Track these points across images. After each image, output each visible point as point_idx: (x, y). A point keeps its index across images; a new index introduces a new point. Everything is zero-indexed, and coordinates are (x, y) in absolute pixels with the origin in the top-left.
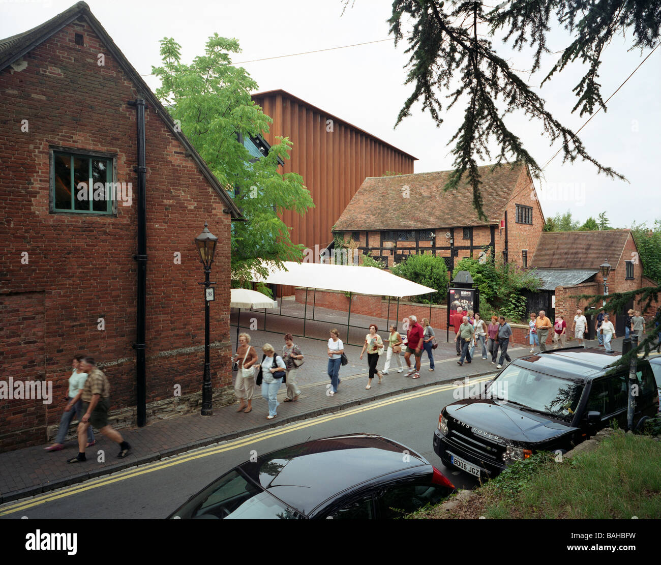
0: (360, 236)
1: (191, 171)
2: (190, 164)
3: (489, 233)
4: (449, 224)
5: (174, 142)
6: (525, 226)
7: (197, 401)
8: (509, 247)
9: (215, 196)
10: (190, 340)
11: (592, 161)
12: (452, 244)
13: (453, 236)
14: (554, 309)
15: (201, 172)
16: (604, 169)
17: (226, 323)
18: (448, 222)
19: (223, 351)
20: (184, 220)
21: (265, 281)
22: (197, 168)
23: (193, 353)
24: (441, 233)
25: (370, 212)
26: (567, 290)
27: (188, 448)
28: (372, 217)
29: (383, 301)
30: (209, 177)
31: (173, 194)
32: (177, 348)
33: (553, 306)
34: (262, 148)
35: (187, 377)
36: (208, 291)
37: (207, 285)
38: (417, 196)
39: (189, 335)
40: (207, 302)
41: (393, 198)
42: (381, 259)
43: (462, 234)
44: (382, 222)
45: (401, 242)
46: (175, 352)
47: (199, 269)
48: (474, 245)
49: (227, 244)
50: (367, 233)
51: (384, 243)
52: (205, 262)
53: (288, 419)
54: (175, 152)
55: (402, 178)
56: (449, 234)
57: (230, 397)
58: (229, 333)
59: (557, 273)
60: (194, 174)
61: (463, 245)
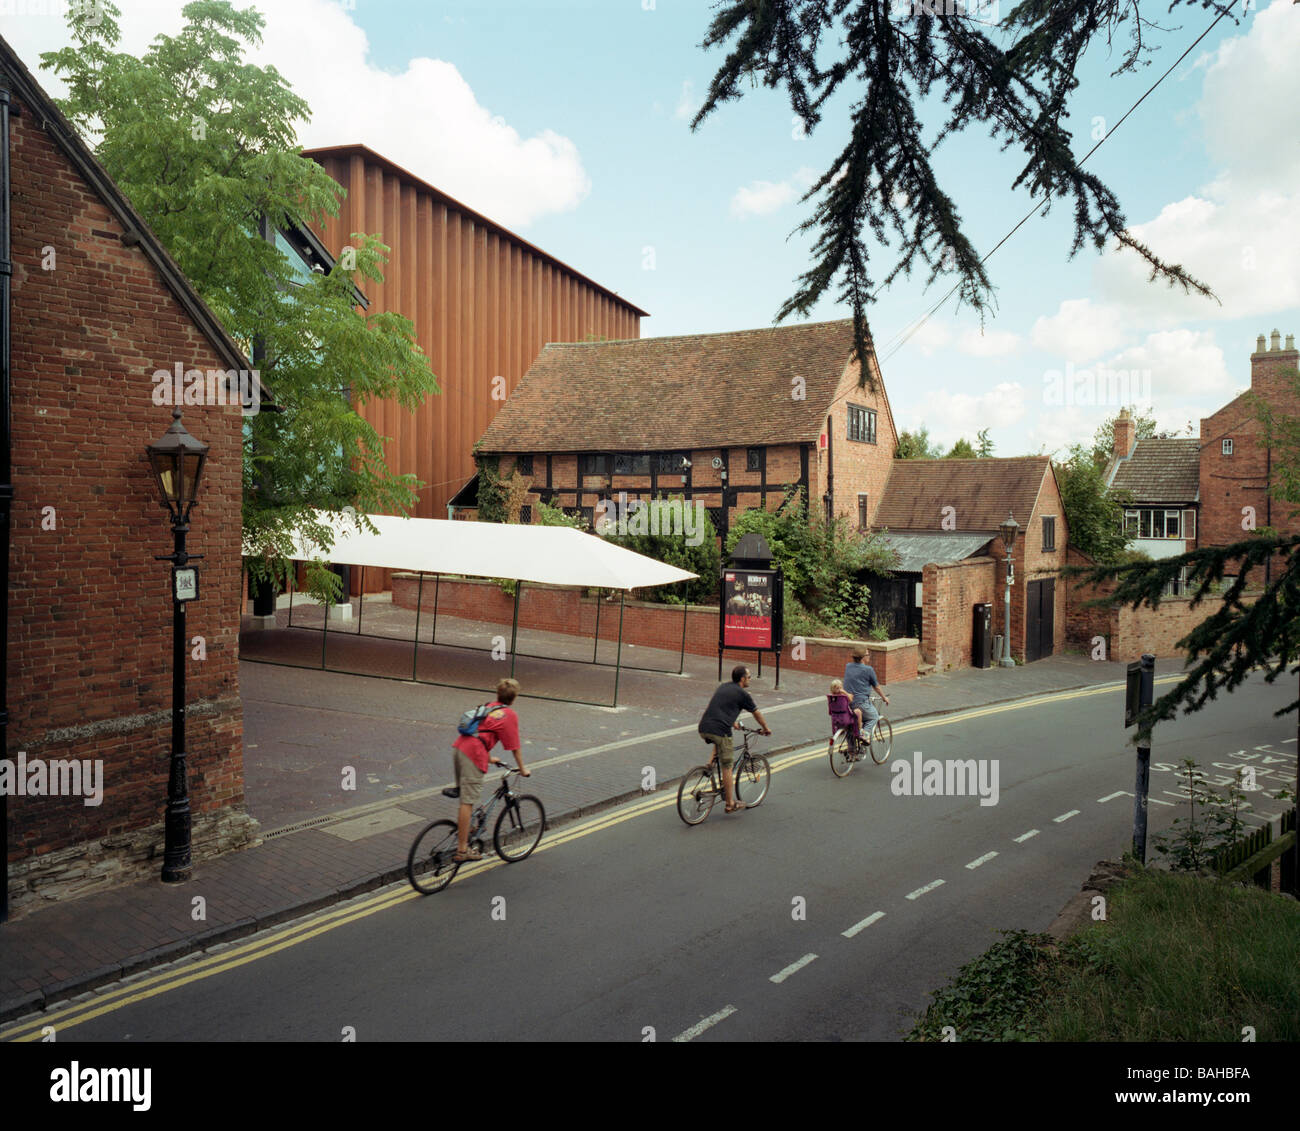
0: (535, 464)
1: (136, 281)
2: (136, 264)
3: (797, 459)
4: (719, 439)
5: (93, 207)
6: (863, 446)
7: (152, 847)
8: (835, 487)
9: (201, 346)
10: (133, 698)
11: (1140, 249)
12: (725, 482)
13: (726, 463)
14: (920, 609)
15: (166, 286)
16: (1165, 269)
17: (229, 653)
18: (718, 436)
19: (221, 722)
20: (117, 402)
21: (324, 558)
22: (153, 276)
23: (137, 730)
24: (702, 459)
25: (554, 415)
26: (944, 572)
27: (124, 972)
28: (560, 426)
29: (583, 600)
30: (187, 300)
31: (89, 334)
32: (95, 719)
33: (919, 603)
34: (318, 267)
35: (125, 789)
36: (180, 575)
37: (180, 563)
38: (654, 383)
39: (129, 684)
40: (177, 603)
41: (604, 387)
42: (579, 513)
43: (744, 461)
44: (581, 436)
45: (621, 478)
46: (90, 730)
47: (155, 522)
48: (768, 483)
49: (233, 463)
50: (549, 458)
51: (585, 479)
52: (174, 504)
53: (382, 877)
54: (96, 233)
55: (622, 347)
56: (718, 460)
57: (239, 830)
58: (236, 677)
59: (922, 540)
60: (146, 291)
61: (746, 483)
